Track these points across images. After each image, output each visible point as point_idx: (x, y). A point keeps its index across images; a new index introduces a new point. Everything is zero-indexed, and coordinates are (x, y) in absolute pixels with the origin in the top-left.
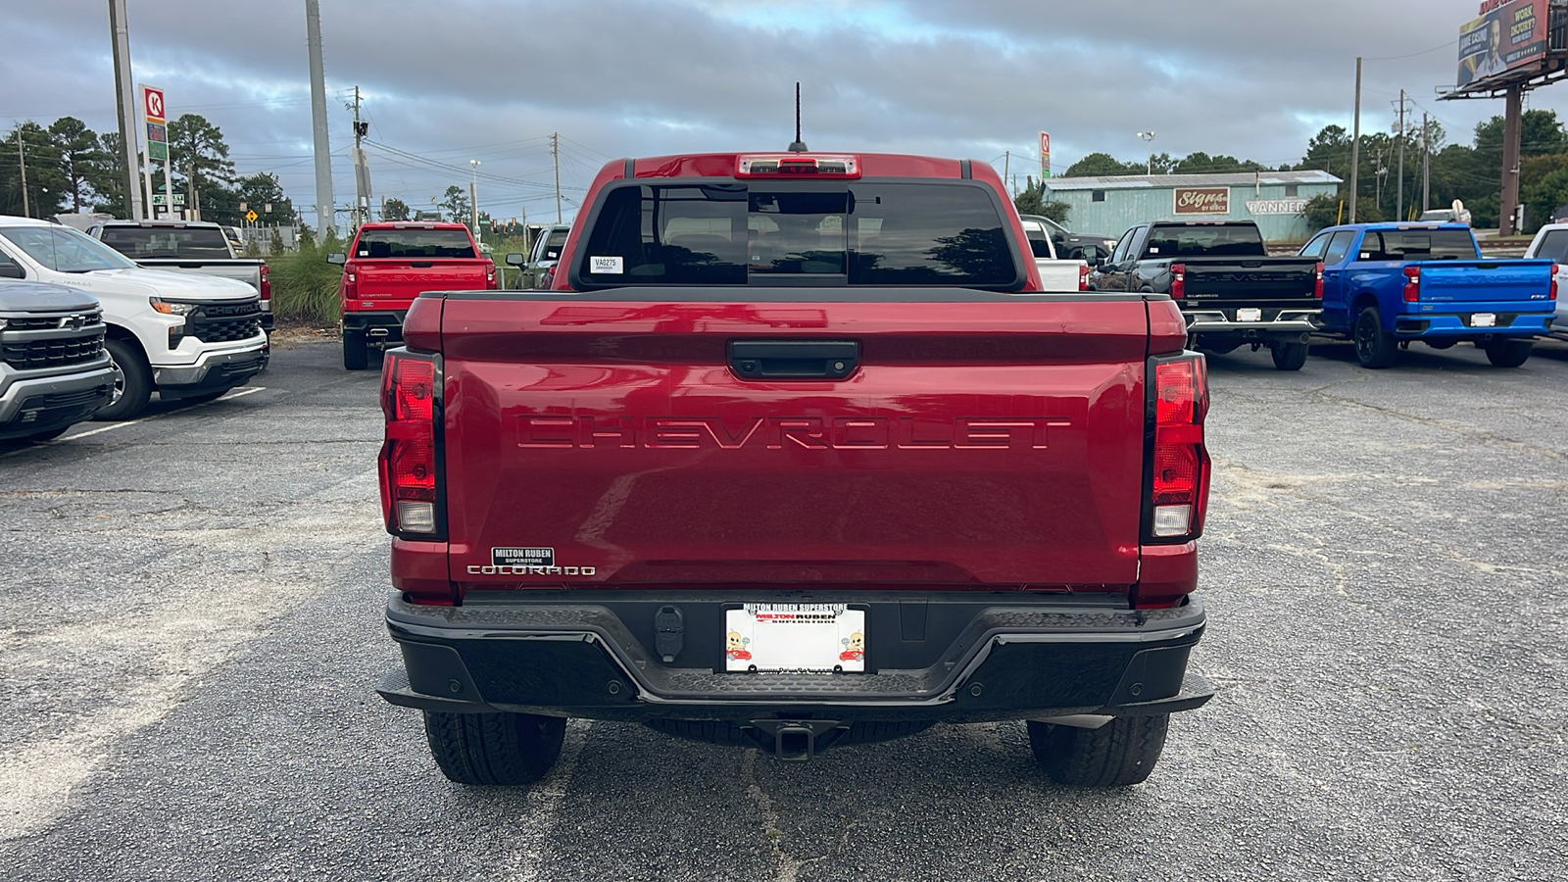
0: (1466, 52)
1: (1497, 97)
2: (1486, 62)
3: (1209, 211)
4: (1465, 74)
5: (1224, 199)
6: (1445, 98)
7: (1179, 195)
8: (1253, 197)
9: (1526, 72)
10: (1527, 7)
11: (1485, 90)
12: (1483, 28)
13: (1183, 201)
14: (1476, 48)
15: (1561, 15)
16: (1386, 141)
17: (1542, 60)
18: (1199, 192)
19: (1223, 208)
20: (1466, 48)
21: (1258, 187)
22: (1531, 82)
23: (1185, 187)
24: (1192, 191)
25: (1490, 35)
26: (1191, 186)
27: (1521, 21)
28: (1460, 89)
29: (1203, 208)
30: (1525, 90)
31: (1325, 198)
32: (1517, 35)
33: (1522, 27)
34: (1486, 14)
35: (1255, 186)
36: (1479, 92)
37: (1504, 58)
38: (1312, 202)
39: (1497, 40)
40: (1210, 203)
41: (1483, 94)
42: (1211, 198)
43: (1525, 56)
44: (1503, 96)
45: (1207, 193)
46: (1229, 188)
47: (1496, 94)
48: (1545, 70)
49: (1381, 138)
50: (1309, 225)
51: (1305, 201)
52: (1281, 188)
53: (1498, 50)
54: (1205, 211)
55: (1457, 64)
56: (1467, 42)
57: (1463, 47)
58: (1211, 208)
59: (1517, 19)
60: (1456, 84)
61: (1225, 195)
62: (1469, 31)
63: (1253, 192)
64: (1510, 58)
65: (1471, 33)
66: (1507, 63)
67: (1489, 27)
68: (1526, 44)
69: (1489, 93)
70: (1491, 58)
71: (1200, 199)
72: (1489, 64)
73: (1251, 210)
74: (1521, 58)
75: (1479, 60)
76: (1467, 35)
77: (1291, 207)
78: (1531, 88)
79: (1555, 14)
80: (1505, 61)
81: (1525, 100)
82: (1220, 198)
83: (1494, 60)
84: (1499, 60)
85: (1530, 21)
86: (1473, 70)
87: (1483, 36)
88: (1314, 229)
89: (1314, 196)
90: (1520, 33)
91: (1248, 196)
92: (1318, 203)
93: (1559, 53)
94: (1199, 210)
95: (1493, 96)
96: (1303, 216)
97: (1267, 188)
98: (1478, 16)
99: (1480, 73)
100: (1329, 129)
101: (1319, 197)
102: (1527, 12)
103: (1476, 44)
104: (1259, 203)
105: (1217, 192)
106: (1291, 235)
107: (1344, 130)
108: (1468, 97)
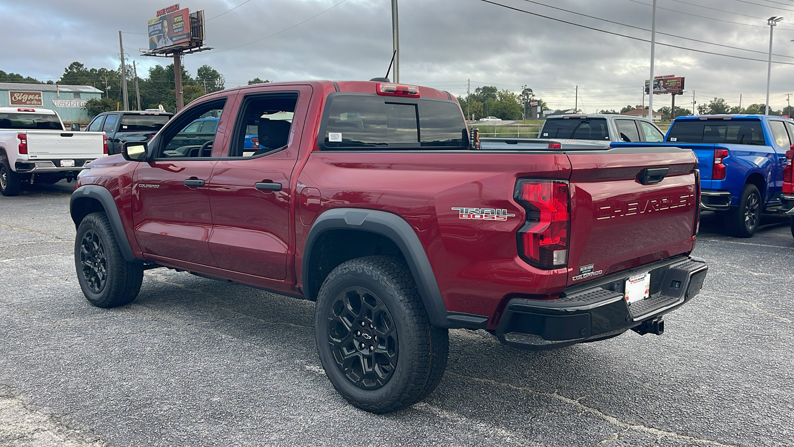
0: (152, 34)
1: (168, 57)
2: (162, 40)
3: (31, 104)
4: (152, 44)
5: (39, 98)
6: (145, 55)
7: (12, 94)
8: (56, 98)
9: (183, 47)
10: (179, 16)
11: (163, 53)
12: (159, 23)
13: (15, 98)
14: (157, 32)
15: (194, 22)
16: (107, 73)
17: (189, 42)
18: (24, 93)
19: (40, 103)
20: (152, 32)
21: (58, 93)
22: (184, 51)
23: (16, 90)
24: (20, 93)
25: (163, 26)
26: (19, 90)
27: (177, 22)
28: (151, 51)
29: (28, 102)
30: (181, 55)
31: (96, 100)
32: (176, 29)
33: (178, 25)
34: (160, 17)
35: (57, 92)
36: (160, 53)
37: (171, 39)
38: (89, 102)
39: (167, 30)
40: (31, 100)
41: (162, 55)
42: (31, 97)
43: (181, 39)
44: (171, 56)
45: (29, 94)
46: (42, 92)
47: (168, 55)
48: (191, 47)
49: (104, 71)
50: (89, 114)
51: (85, 101)
52: (71, 94)
53: (167, 35)
54: (29, 104)
55: (148, 39)
56: (152, 29)
57: (150, 31)
58: (32, 103)
59: (175, 21)
60: (149, 48)
61: (40, 96)
62: (152, 24)
63: (56, 95)
64: (174, 39)
65: (154, 25)
66: (173, 41)
67: (162, 23)
68: (181, 33)
69: (164, 55)
70: (165, 38)
71: (25, 97)
72: (164, 41)
73: (56, 104)
74: (179, 40)
75: (159, 38)
76: (152, 25)
77: (78, 104)
78: (183, 54)
79: (192, 21)
80: (172, 40)
81: (182, 59)
82: (37, 97)
83: (166, 39)
84: (169, 39)
85: (182, 23)
86: (157, 43)
87: (159, 27)
88: (92, 116)
89: (90, 100)
90: (178, 28)
91: (53, 97)
92: (92, 102)
93: (196, 39)
94: (25, 103)
95: (167, 57)
96: (85, 109)
97: (63, 93)
98: (156, 17)
99: (160, 45)
100: (75, 64)
101: (92, 100)
102: (180, 18)
103: (157, 30)
104: (60, 101)
105: (35, 94)
106: (79, 119)
107: (83, 65)
108: (155, 55)
